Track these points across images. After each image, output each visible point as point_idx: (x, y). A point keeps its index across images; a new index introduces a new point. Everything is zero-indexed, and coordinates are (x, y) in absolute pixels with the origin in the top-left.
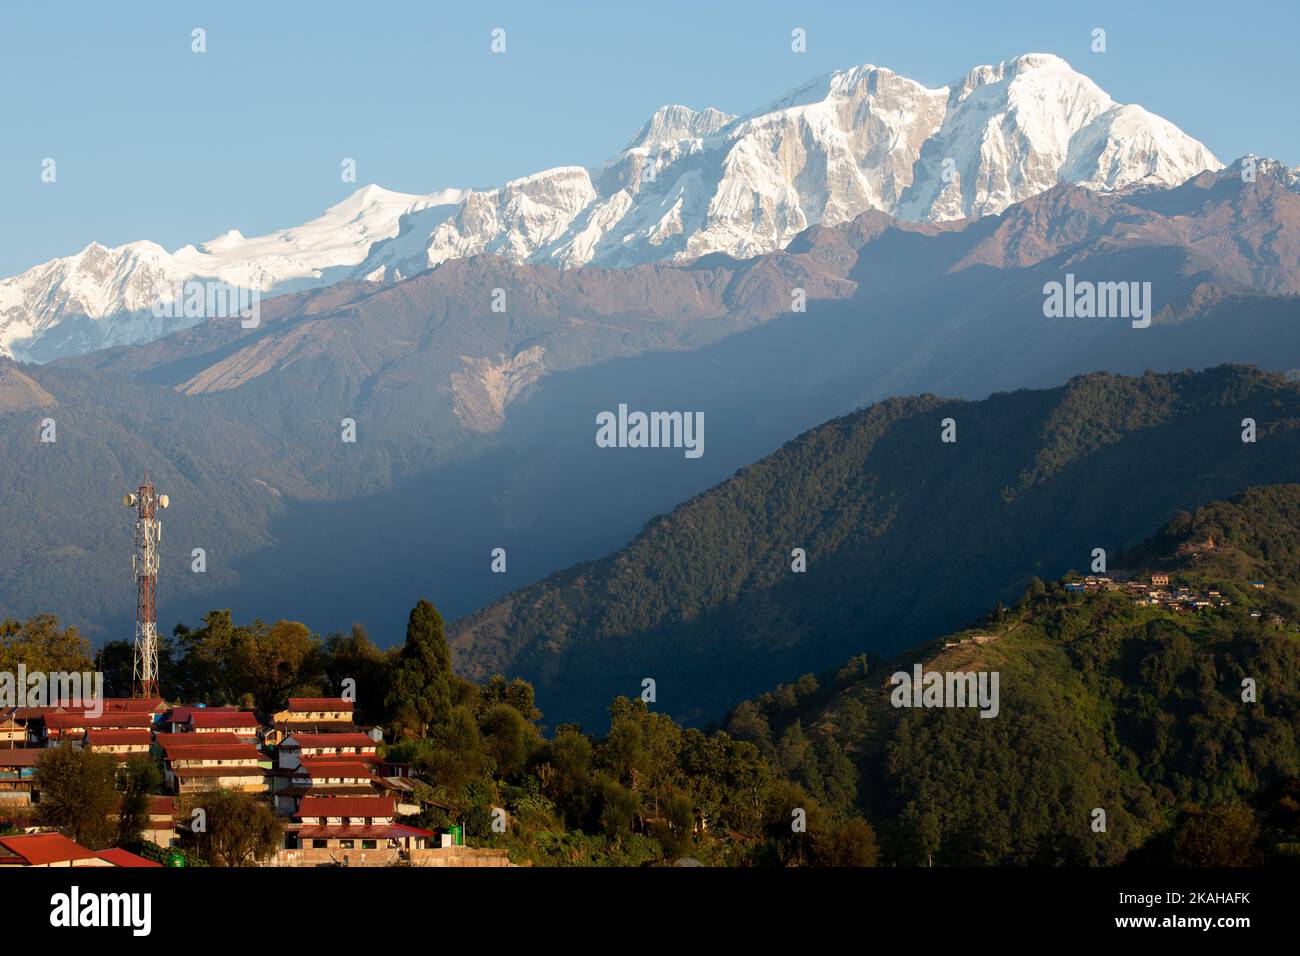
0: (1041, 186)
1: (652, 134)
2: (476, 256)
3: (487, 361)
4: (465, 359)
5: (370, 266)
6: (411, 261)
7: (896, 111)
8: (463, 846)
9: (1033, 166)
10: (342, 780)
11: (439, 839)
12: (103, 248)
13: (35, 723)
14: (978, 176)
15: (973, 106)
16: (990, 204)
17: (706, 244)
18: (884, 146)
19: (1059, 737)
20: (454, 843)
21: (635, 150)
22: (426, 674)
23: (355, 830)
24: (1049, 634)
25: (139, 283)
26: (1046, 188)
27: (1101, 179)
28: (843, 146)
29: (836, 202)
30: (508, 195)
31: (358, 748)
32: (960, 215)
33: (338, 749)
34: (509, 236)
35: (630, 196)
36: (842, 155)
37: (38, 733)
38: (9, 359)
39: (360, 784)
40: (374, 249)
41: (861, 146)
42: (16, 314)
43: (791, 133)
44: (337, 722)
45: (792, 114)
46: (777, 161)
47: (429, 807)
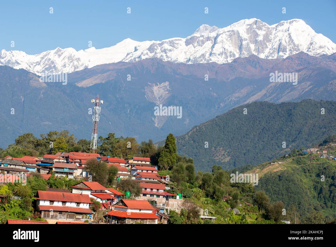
1: (199, 31)
2: (154, 58)
3: (154, 84)
4: (149, 83)
5: (127, 58)
6: (137, 58)
7: (261, 30)
8: (182, 199)
9: (294, 47)
10: (150, 179)
11: (176, 197)
12: (61, 49)
13: (66, 157)
14: (280, 48)
15: (280, 31)
16: (283, 56)
17: (211, 60)
18: (257, 39)
19: (298, 189)
20: (180, 198)
21: (195, 35)
22: (170, 153)
23: (154, 192)
24: (297, 163)
25: (69, 58)
26: (297, 53)
27: (311, 52)
28: (247, 38)
29: (244, 52)
30: (162, 44)
31: (152, 171)
32: (275, 58)
33: (147, 171)
34: (162, 54)
35: (192, 46)
36: (247, 40)
37: (67, 160)
38: (36, 74)
39: (155, 180)
40: (128, 54)
41: (251, 38)
42: (38, 63)
43: (234, 34)
44: (146, 164)
45: (235, 29)
46: (230, 41)
47: (173, 188)
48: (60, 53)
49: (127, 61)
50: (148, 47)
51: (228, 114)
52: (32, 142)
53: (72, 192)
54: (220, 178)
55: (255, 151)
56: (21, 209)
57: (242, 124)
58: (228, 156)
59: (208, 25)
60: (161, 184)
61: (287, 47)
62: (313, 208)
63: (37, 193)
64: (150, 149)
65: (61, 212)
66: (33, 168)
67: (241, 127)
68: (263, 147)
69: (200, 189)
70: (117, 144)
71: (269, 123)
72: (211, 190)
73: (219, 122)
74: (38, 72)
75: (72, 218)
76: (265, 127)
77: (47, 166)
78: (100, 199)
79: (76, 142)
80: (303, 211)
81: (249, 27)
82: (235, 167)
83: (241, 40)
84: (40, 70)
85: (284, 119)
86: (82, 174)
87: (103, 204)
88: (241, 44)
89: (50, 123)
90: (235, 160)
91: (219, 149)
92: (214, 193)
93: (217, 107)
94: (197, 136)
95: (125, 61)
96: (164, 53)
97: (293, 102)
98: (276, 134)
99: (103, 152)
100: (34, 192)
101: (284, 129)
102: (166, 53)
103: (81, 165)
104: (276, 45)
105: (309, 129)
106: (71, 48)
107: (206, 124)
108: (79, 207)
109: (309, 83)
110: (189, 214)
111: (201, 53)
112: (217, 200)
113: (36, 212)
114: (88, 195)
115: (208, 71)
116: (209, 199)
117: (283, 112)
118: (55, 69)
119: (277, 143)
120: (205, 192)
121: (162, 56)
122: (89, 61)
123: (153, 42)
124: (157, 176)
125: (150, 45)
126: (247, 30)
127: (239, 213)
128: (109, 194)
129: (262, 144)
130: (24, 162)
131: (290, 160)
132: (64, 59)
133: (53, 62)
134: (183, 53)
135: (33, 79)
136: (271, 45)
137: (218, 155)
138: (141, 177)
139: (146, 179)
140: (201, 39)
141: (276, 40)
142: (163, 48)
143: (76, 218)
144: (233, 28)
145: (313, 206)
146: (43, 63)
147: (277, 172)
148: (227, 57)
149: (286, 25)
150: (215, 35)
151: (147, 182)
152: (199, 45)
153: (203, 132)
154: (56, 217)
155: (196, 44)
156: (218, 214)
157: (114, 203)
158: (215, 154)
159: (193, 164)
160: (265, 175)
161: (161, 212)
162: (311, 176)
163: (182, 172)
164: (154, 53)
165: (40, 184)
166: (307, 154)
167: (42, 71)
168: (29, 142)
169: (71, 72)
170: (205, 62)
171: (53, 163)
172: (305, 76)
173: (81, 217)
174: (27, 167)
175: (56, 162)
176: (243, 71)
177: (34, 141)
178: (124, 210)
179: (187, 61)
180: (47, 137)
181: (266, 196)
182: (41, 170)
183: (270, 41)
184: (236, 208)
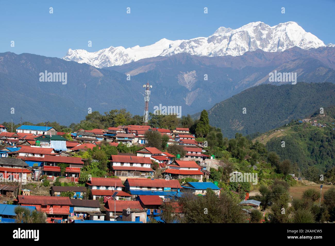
0: (291, 46)
1: (218, 32)
3: (184, 72)
4: (180, 72)
5: (163, 54)
6: (171, 53)
7: (264, 31)
8: (215, 159)
9: (290, 43)
10: (190, 144)
11: (210, 157)
12: (113, 47)
13: (126, 129)
14: (279, 44)
15: (278, 31)
16: (282, 50)
17: (227, 53)
18: (262, 37)
19: (296, 150)
20: (213, 158)
21: (215, 35)
22: (204, 125)
23: (194, 154)
24: (295, 130)
25: (119, 54)
26: (292, 47)
27: (303, 46)
28: (254, 37)
29: (252, 47)
30: (190, 42)
31: (191, 138)
32: (276, 51)
33: (187, 138)
34: (190, 49)
35: (213, 43)
36: (254, 38)
37: (126, 131)
38: (95, 67)
39: (194, 145)
40: (164, 50)
41: (257, 37)
42: (96, 59)
43: (244, 34)
44: (186, 133)
45: (245, 30)
46: (241, 39)
47: (207, 151)
48: (112, 51)
49: (164, 56)
50: (180, 45)
51: (241, 94)
52: (99, 118)
53: (136, 156)
54: (242, 142)
55: (262, 122)
56: (99, 170)
57: (252, 101)
58: (242, 126)
59: (224, 27)
60: (199, 148)
61: (285, 43)
62: (307, 164)
63: (111, 157)
64: (188, 122)
65: (129, 171)
66: (101, 138)
67: (251, 104)
68: (269, 118)
69: (228, 151)
70: (163, 118)
71: (273, 100)
72: (236, 152)
73: (234, 100)
74: (97, 65)
75: (138, 176)
76: (269, 104)
77: (111, 136)
78: (158, 161)
79: (132, 117)
80: (300, 166)
81: (255, 28)
82: (247, 134)
83: (250, 38)
84: (98, 63)
85: (283, 97)
86: (138, 141)
87: (160, 164)
88: (250, 41)
89: (106, 104)
90: (247, 129)
91: (235, 121)
92: (238, 154)
93: (232, 88)
94: (218, 111)
95: (163, 56)
96: (191, 49)
97: (290, 84)
98: (278, 108)
99: (153, 125)
100: (108, 156)
101: (284, 105)
102: (193, 49)
103: (137, 135)
104: (276, 41)
105: (303, 104)
106: (121, 47)
107: (225, 102)
108: (143, 167)
109: (301, 70)
110: (224, 170)
111: (220, 48)
112: (241, 160)
113: (111, 172)
114: (150, 157)
115: (225, 62)
116: (234, 158)
117: (282, 92)
118: (109, 63)
119: (278, 115)
120: (232, 154)
121: (190, 51)
122: (135, 56)
123: (183, 40)
124: (195, 142)
125: (181, 43)
126: (254, 30)
127: (257, 169)
128: (165, 157)
129: (267, 117)
130: (94, 133)
131: (289, 128)
132: (115, 55)
133: (107, 58)
134: (206, 49)
135: (93, 71)
136: (272, 41)
137: (234, 125)
138: (183, 143)
139: (187, 144)
140: (219, 37)
141: (276, 37)
142: (191, 45)
143: (141, 175)
144: (243, 29)
145: (307, 163)
146: (100, 58)
147: (280, 137)
148: (239, 51)
149: (283, 26)
150: (230, 35)
151: (188, 147)
152: (218, 43)
153: (222, 108)
154: (126, 175)
155: (216, 42)
156: (242, 170)
157: (169, 163)
158: (232, 124)
159: (221, 132)
160: (271, 139)
161: (204, 169)
162: (305, 140)
163: (214, 139)
164: (184, 49)
165: (112, 150)
166: (302, 123)
167: (99, 64)
168: (96, 118)
169: (121, 65)
170: (223, 55)
171: (116, 134)
172: (298, 64)
173: (145, 175)
174: (96, 137)
175: (118, 133)
176: (252, 61)
177: (100, 117)
178: (177, 168)
179: (209, 54)
180: (110, 114)
181: (277, 155)
182: (107, 139)
183: (271, 38)
184: (255, 165)
